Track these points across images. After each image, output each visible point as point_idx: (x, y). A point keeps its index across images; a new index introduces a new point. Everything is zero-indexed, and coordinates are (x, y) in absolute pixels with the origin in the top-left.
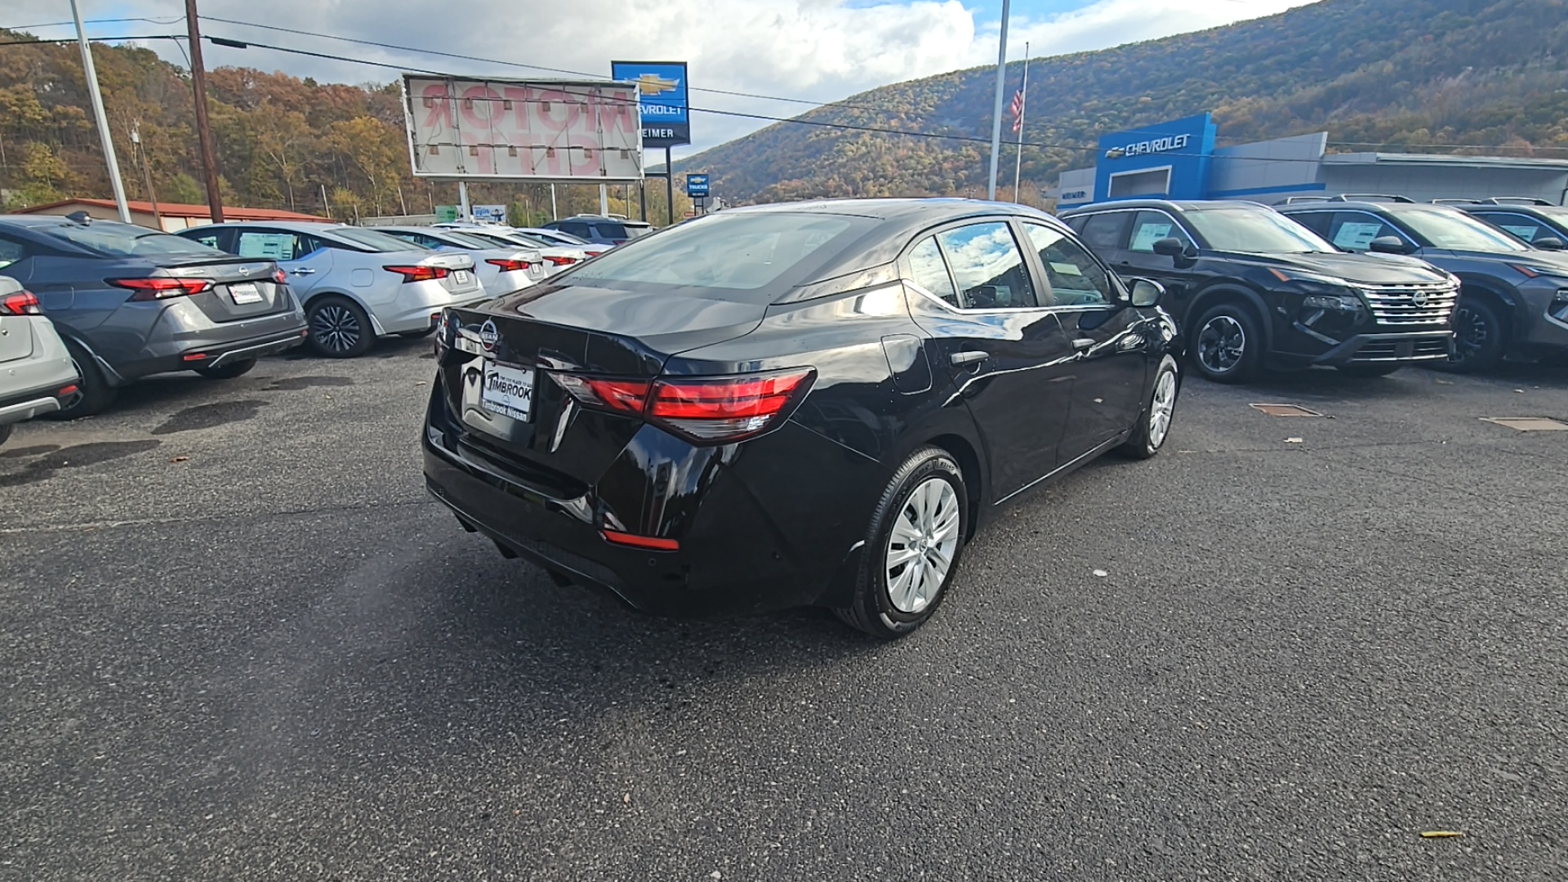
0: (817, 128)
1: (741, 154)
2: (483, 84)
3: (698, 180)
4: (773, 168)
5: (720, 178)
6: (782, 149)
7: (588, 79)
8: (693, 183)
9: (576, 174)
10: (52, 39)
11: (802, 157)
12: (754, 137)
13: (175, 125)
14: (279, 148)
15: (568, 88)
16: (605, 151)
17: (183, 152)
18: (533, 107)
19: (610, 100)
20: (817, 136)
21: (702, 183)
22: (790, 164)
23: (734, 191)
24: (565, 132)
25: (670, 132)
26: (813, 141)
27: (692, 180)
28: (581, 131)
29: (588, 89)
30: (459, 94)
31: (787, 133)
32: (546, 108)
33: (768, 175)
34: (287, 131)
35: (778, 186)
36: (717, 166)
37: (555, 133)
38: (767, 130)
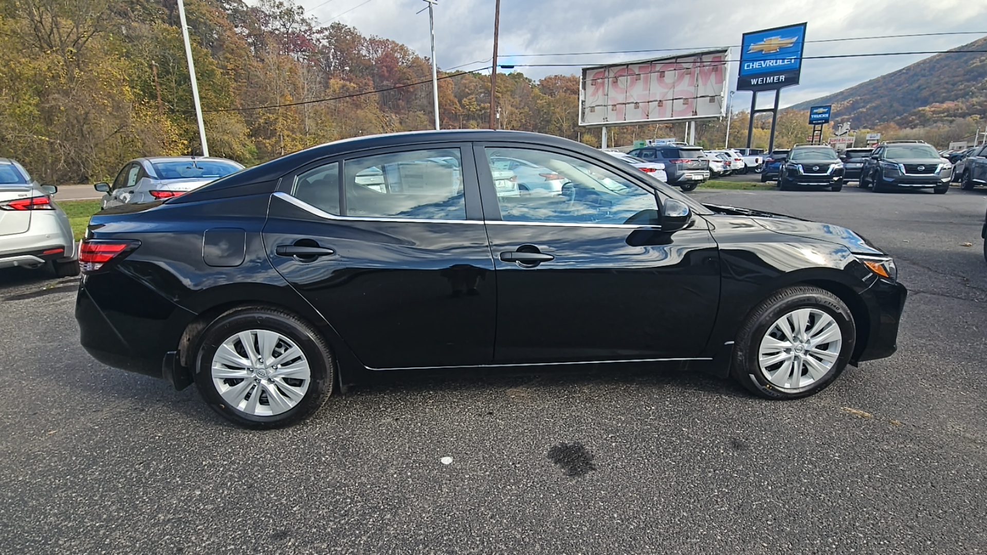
0: (982, 55)
1: (891, 85)
2: (625, 67)
3: (821, 110)
4: (925, 93)
5: (864, 107)
6: (939, 77)
7: (692, 52)
8: (816, 113)
9: (675, 116)
10: (471, 70)
11: (961, 81)
12: (908, 69)
13: (523, 108)
14: (563, 114)
15: (679, 60)
16: (698, 99)
17: (523, 121)
18: (655, 76)
19: (709, 63)
20: (981, 61)
21: (824, 113)
22: (945, 88)
23: (876, 116)
24: (672, 90)
25: (782, 78)
26: (977, 66)
27: (815, 111)
28: (684, 87)
29: (693, 58)
30: (612, 75)
31: (947, 62)
32: (662, 74)
33: (917, 100)
34: (568, 105)
35: (927, 108)
36: (863, 97)
37: (666, 90)
38: (924, 62)
